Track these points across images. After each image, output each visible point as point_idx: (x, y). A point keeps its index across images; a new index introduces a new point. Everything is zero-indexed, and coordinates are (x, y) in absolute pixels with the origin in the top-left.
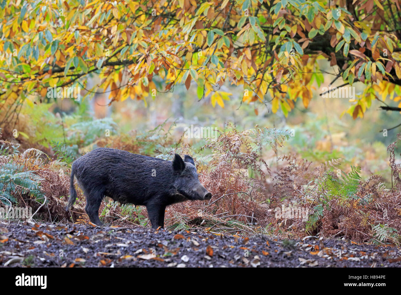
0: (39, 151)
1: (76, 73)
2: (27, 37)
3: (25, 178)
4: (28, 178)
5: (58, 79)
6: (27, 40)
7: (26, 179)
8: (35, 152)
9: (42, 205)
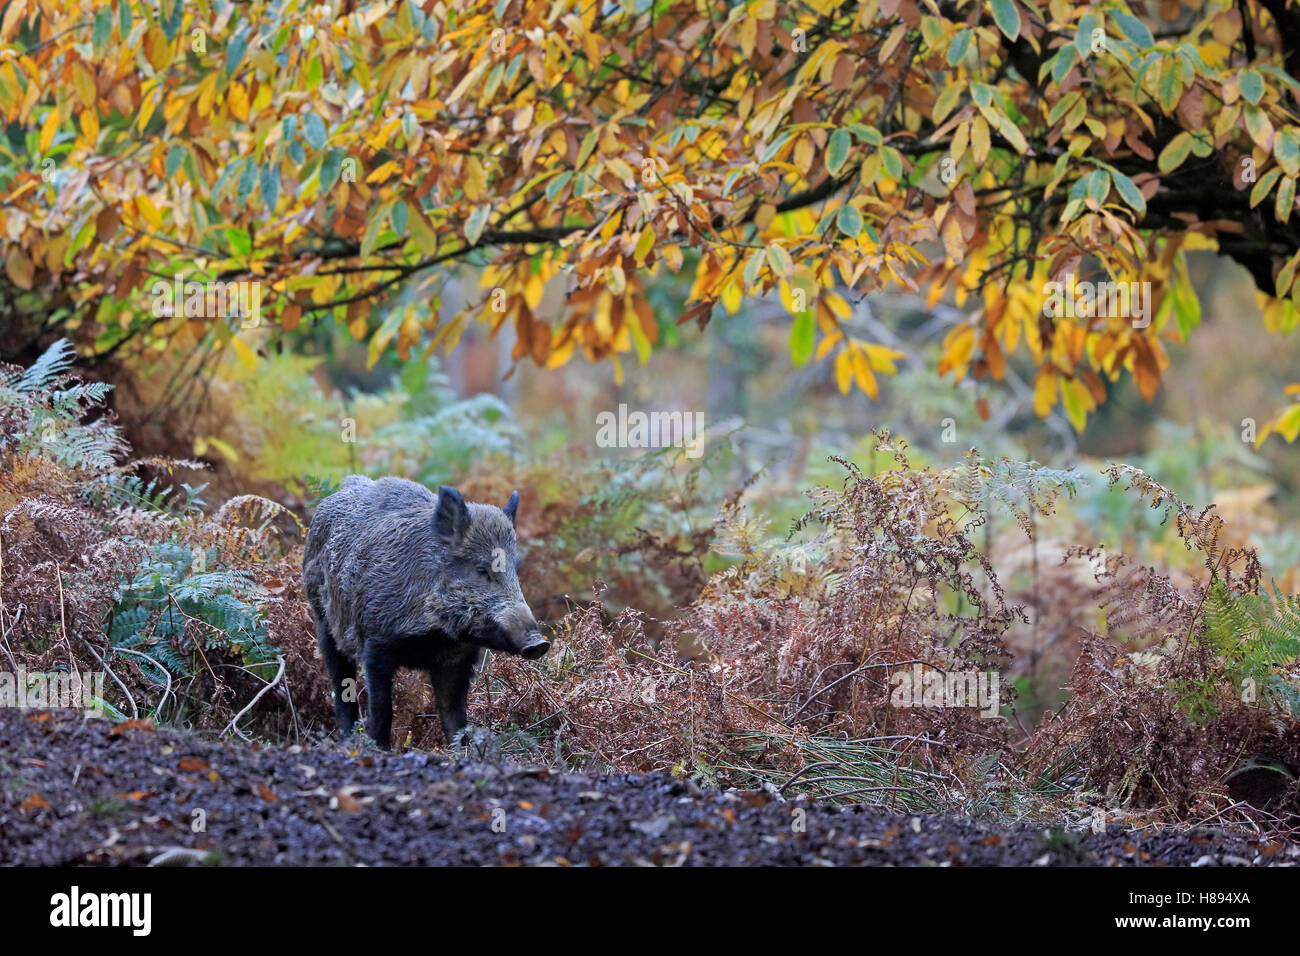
0: (272, 503)
1: (401, 262)
2: (243, 137)
3: (218, 591)
4: (229, 592)
5: (339, 277)
6: (244, 148)
7: (221, 597)
8: (256, 507)
9: (270, 685)
